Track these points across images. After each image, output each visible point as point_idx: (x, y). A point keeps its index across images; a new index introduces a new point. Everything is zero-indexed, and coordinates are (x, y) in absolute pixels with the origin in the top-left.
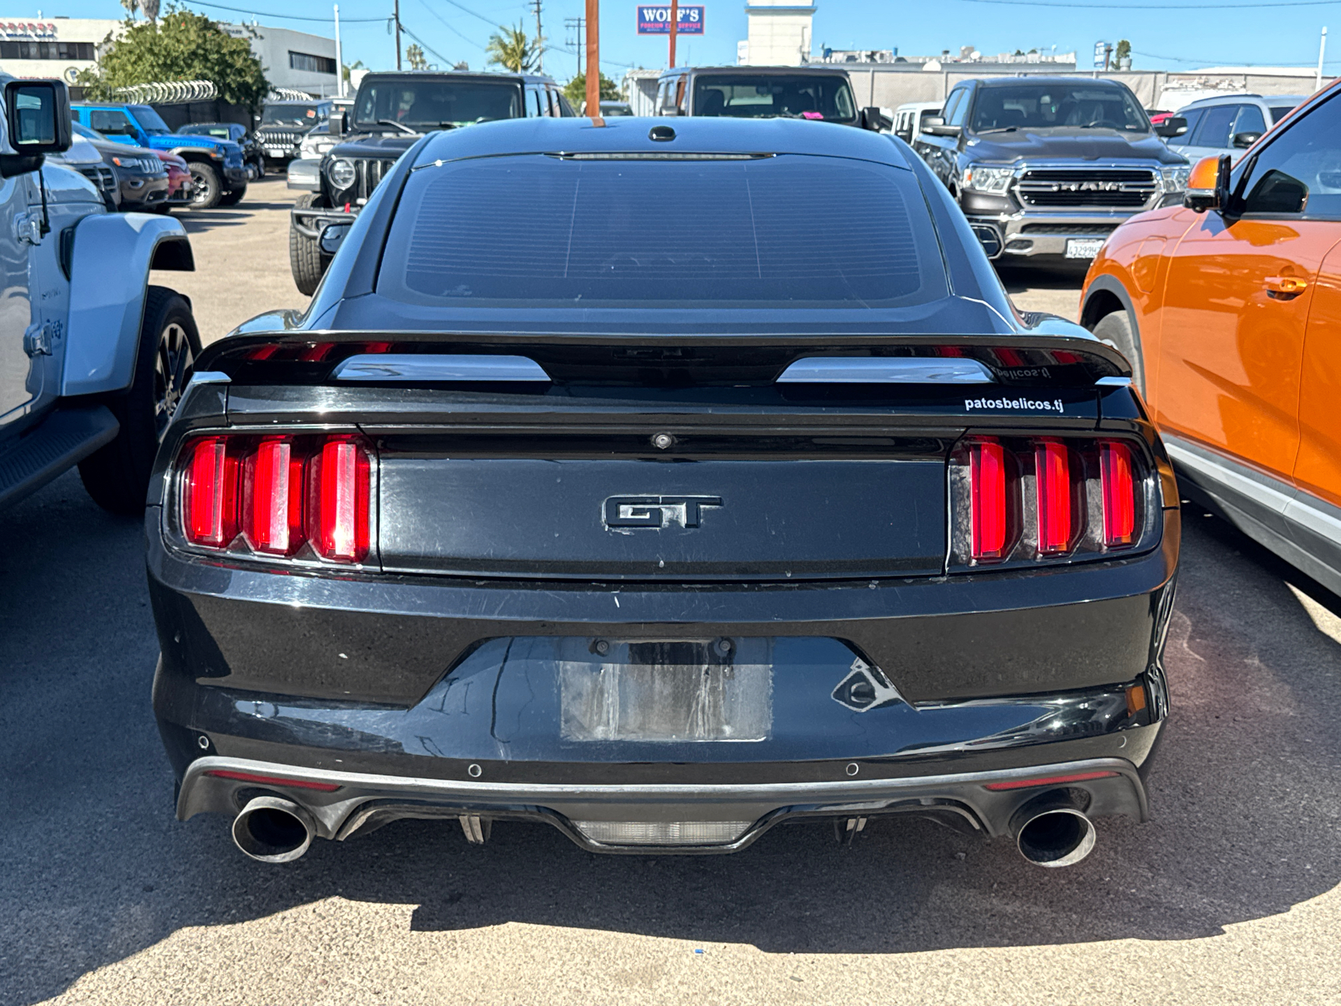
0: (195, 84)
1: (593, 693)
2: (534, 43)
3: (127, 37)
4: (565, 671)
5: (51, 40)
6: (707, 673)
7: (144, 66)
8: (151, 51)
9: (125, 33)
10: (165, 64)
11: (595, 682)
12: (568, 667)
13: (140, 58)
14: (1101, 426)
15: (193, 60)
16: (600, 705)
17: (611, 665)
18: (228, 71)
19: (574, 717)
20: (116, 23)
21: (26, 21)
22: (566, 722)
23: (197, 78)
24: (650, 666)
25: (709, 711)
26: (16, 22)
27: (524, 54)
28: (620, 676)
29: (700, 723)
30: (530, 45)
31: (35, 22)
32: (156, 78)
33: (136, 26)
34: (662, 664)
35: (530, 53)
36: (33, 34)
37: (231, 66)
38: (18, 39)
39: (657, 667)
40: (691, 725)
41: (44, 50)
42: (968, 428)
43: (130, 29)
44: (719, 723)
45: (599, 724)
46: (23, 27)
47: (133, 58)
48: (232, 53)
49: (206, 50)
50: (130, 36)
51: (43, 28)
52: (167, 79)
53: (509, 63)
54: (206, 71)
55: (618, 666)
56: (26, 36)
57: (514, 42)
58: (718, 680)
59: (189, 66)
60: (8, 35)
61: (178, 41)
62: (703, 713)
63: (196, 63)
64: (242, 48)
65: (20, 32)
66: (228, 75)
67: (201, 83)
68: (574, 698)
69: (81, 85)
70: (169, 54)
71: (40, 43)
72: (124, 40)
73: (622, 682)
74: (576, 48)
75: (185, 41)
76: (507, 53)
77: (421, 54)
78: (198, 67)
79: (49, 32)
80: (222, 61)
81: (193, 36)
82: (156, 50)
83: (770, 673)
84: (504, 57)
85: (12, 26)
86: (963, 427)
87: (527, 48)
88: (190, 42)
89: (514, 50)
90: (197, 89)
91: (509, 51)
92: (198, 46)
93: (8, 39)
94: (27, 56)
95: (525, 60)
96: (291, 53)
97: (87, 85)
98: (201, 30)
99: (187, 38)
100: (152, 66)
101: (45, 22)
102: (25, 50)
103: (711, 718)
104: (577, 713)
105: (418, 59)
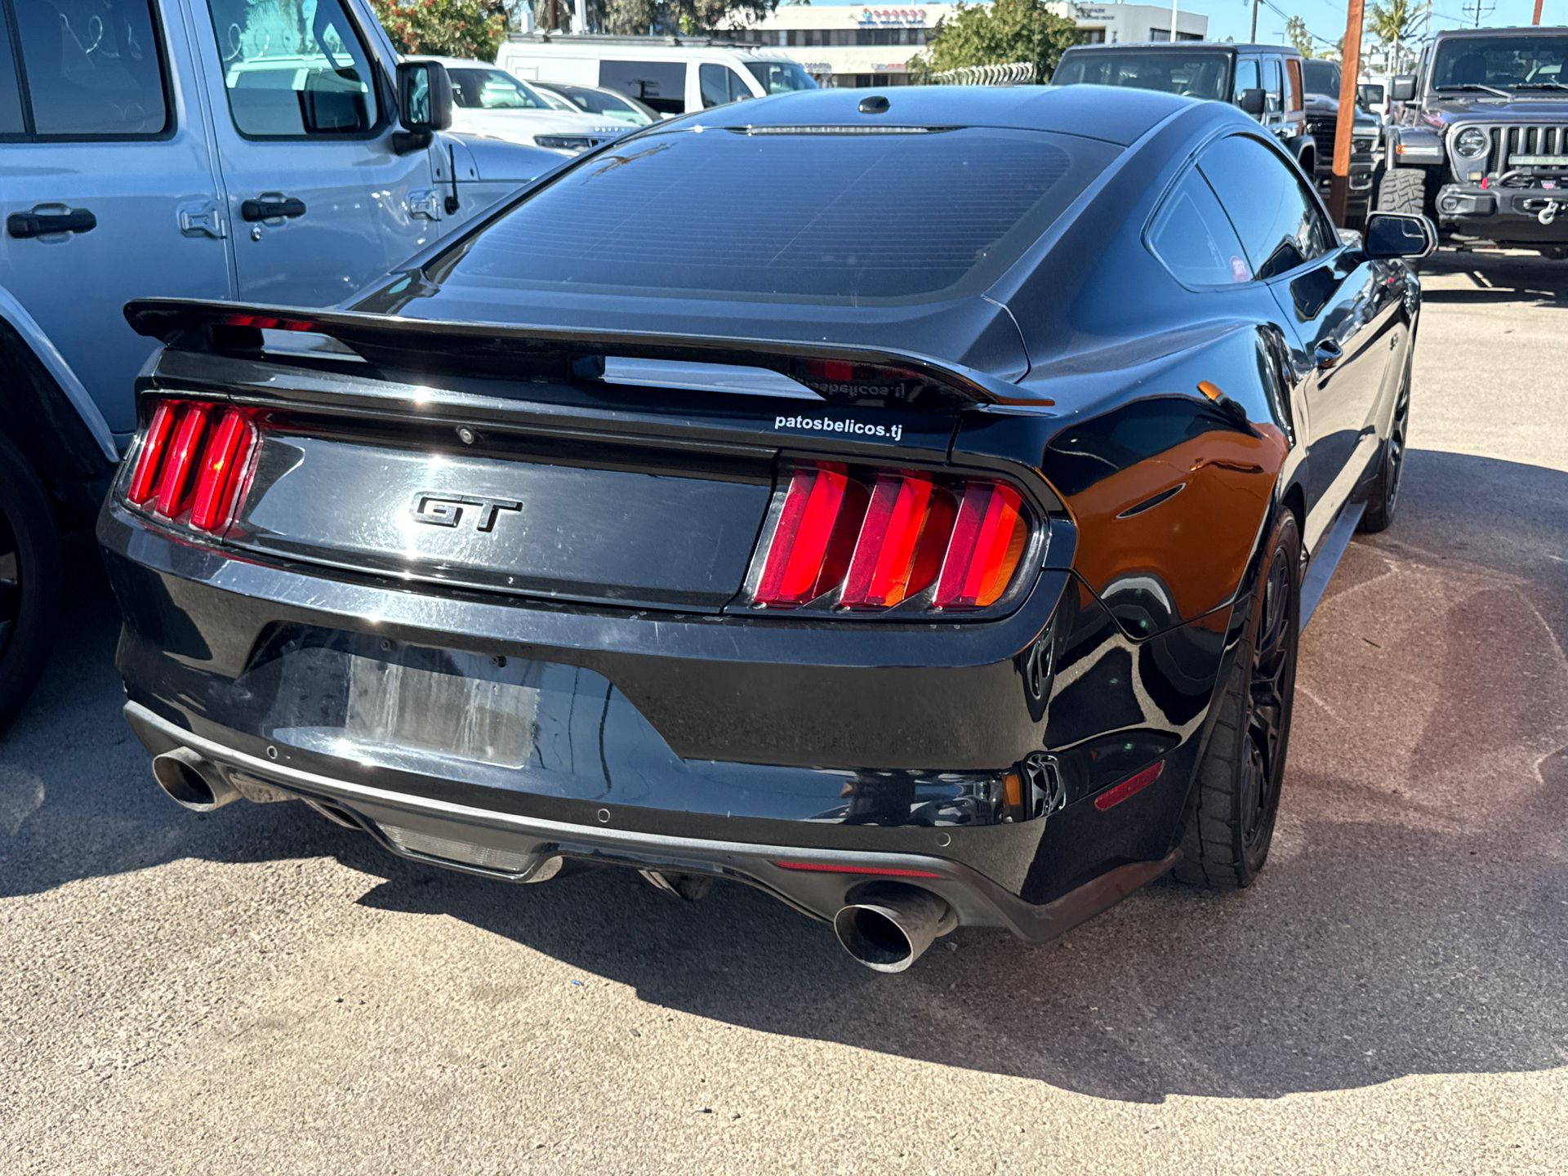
0: (1014, 66)
1: (378, 691)
2: (1416, 10)
3: (957, 20)
4: (356, 665)
5: (920, 26)
6: (478, 687)
7: (969, 50)
8: (977, 33)
9: (955, 16)
10: (989, 46)
11: (380, 680)
12: (359, 662)
13: (967, 40)
14: (954, 460)
15: (1016, 42)
16: (382, 706)
17: (395, 666)
18: (1050, 51)
19: (358, 714)
20: (949, 5)
21: (899, 8)
22: (351, 717)
23: (1018, 60)
24: (428, 673)
25: (475, 729)
26: (890, 9)
27: (1403, 21)
28: (402, 679)
29: (466, 739)
30: (1411, 12)
31: (907, 9)
32: (979, 63)
33: (966, 9)
34: (440, 672)
35: (1409, 21)
36: (904, 21)
37: (1053, 46)
38: (890, 26)
39: (435, 674)
40: (458, 740)
41: (913, 36)
42: (780, 449)
43: (960, 12)
44: (483, 742)
45: (379, 725)
46: (896, 14)
47: (961, 42)
48: (1055, 33)
49: (1030, 31)
50: (960, 19)
51: (914, 14)
52: (990, 61)
53: (1383, 33)
54: (1027, 53)
55: (401, 668)
56: (898, 23)
57: (1392, 9)
58: (487, 698)
59: (1012, 48)
60: (882, 23)
61: (1005, 22)
62: (470, 729)
63: (1019, 45)
64: (1066, 27)
65: (893, 19)
66: (1049, 56)
67: (1022, 65)
68: (361, 695)
69: (909, 71)
70: (993, 37)
71: (910, 29)
72: (954, 24)
73: (404, 684)
74: (1474, 13)
75: (1011, 22)
76: (1382, 21)
77: (1302, 26)
78: (1020, 48)
79: (919, 18)
80: (1046, 43)
81: (1019, 17)
82: (982, 32)
83: (537, 698)
84: (1379, 26)
85: (886, 13)
86: (773, 447)
87: (1407, 15)
88: (1015, 24)
89: (1391, 18)
90: (1015, 72)
91: (1385, 19)
92: (1023, 27)
93: (881, 26)
94: (896, 43)
95: (1403, 29)
96: (1153, 30)
97: (914, 71)
98: (1028, 9)
99: (1013, 19)
100: (977, 49)
101: (916, 8)
102: (896, 37)
103: (477, 736)
104: (361, 711)
105: (1298, 31)
